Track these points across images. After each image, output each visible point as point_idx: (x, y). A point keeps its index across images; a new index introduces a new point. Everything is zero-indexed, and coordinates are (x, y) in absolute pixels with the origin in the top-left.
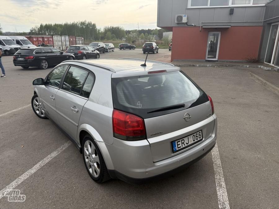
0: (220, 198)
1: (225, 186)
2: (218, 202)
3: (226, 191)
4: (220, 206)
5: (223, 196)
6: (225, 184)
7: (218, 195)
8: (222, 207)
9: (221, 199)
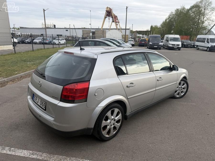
0: (20, 151)
1: (31, 157)
2: (18, 148)
3: (25, 156)
4: (13, 149)
5: (21, 153)
6: (33, 158)
7: (23, 150)
8: (12, 149)
9: (18, 151)
